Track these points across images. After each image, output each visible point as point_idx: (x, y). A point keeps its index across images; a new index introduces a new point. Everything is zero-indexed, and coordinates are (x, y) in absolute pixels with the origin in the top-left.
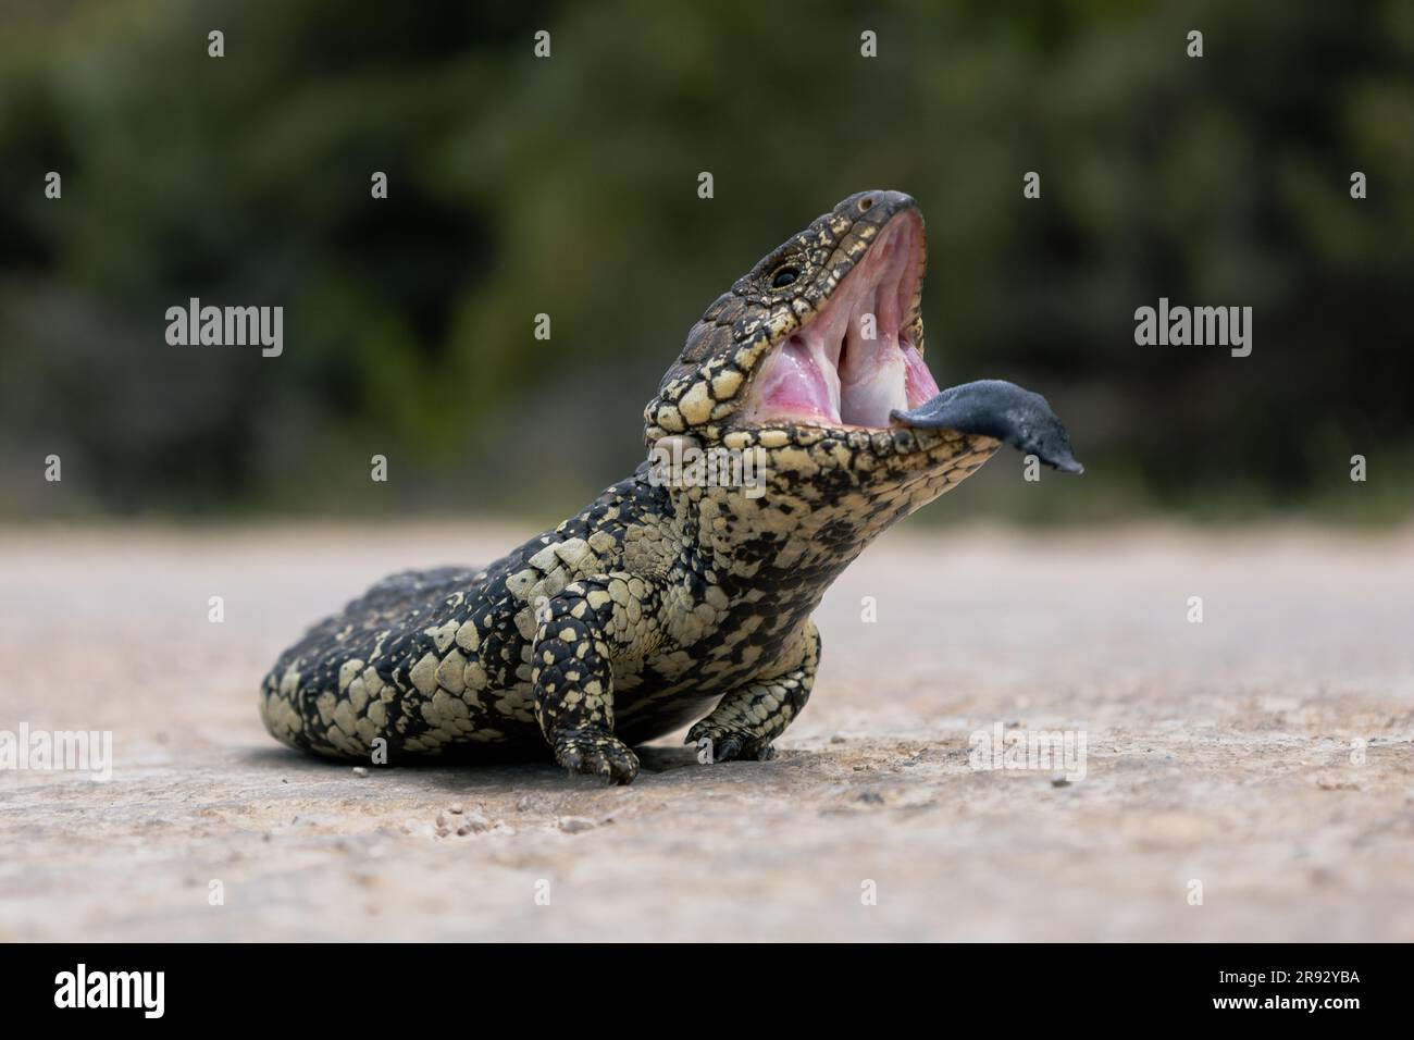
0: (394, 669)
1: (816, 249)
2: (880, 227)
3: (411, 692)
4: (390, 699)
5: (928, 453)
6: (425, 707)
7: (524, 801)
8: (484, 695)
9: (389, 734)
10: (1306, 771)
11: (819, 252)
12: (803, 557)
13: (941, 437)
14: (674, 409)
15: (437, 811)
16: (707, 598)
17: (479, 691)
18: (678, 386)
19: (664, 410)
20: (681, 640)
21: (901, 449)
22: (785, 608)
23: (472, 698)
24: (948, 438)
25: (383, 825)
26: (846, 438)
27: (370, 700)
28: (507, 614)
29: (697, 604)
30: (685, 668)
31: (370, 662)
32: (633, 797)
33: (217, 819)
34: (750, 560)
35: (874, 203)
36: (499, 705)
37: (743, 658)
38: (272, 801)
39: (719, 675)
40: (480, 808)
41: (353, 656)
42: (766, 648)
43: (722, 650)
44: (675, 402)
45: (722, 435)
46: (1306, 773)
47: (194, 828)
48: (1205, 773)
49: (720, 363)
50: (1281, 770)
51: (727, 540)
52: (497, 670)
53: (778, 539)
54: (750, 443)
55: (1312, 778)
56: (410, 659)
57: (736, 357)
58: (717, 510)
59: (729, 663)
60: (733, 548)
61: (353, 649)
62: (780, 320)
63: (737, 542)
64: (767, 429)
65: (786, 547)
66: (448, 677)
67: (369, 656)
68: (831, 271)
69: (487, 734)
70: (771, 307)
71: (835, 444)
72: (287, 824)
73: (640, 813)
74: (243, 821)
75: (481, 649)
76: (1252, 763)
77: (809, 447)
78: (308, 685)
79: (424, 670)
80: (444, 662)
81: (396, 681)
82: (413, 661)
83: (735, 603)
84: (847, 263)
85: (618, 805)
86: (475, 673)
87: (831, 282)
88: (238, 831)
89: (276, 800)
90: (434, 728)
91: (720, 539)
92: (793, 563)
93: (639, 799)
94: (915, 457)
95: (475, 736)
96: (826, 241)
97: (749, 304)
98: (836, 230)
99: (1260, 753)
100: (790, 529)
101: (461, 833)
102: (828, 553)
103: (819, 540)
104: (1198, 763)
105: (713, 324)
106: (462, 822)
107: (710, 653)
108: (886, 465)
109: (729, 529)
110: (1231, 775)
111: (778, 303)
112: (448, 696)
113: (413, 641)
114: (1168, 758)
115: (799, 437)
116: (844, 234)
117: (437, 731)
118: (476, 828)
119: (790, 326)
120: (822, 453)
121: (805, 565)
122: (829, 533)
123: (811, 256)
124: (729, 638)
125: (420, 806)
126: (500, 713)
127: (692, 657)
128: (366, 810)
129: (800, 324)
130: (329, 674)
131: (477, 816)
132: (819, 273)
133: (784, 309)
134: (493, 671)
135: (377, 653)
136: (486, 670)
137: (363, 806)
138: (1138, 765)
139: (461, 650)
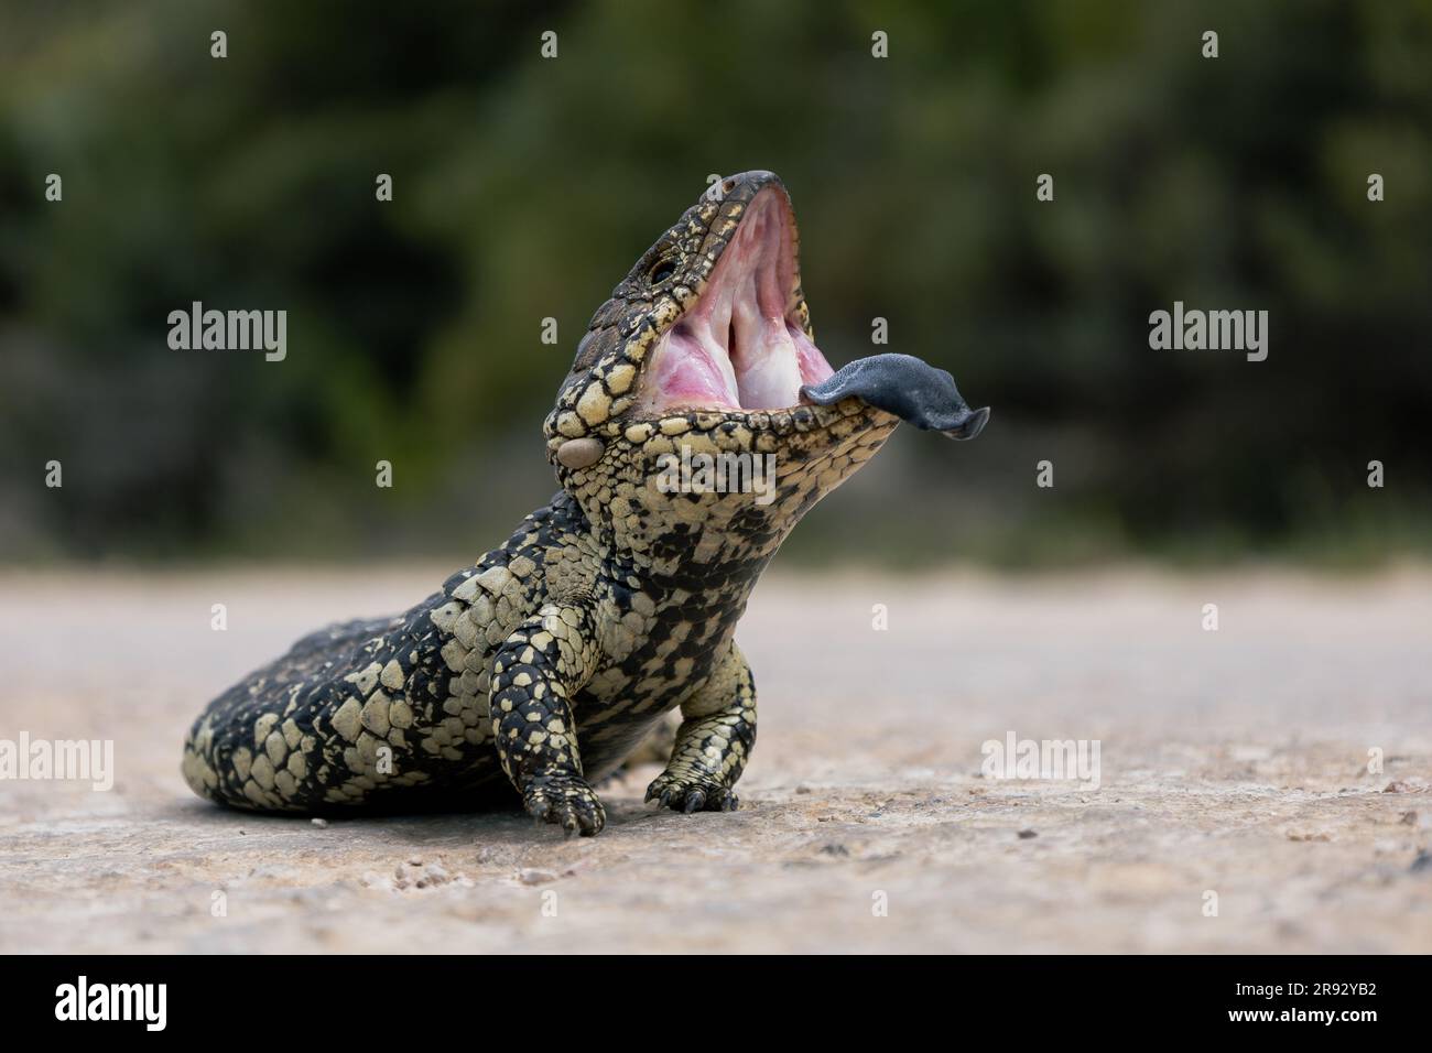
0: (314, 719)
1: (688, 239)
2: (746, 204)
3: (332, 739)
4: (311, 749)
5: (828, 429)
6: (348, 753)
7: (484, 853)
8: (412, 734)
9: (310, 785)
10: (1276, 822)
11: (691, 241)
12: (722, 550)
13: (840, 413)
14: (572, 413)
15: (396, 863)
16: (633, 606)
17: (404, 730)
18: (574, 391)
19: (563, 417)
20: (614, 655)
21: (801, 427)
22: (713, 610)
23: (397, 737)
24: (847, 413)
25: (341, 877)
26: (746, 420)
27: (289, 751)
28: (432, 648)
29: (623, 614)
30: (620, 687)
31: (285, 715)
32: (594, 849)
33: (172, 872)
34: (669, 556)
35: (736, 184)
36: (426, 744)
37: (676, 673)
38: (229, 853)
39: (653, 694)
40: (439, 859)
41: (266, 710)
42: (698, 661)
43: (655, 664)
44: (572, 408)
45: (622, 429)
46: (1275, 824)
47: (149, 880)
48: (1173, 824)
49: (611, 360)
50: (1249, 821)
51: (643, 536)
52: (424, 706)
53: (693, 530)
54: (651, 433)
55: (1282, 829)
56: (331, 706)
57: (626, 351)
58: (628, 507)
59: (662, 679)
60: (650, 544)
61: (266, 704)
62: (664, 309)
63: (653, 537)
64: (667, 418)
65: (702, 540)
66: (372, 718)
67: (284, 710)
68: (706, 255)
69: (413, 776)
70: (653, 300)
71: (735, 426)
72: (244, 876)
73: (602, 865)
74: (200, 874)
75: (406, 685)
76: (1221, 814)
77: (710, 430)
78: (222, 741)
79: (346, 715)
80: (368, 704)
81: (317, 729)
82: (334, 708)
83: (661, 608)
84: (719, 244)
85: (579, 857)
86: (401, 711)
87: (707, 264)
88: (194, 884)
89: (233, 851)
90: (357, 775)
91: (635, 537)
92: (712, 558)
93: (601, 851)
94: (816, 435)
95: (400, 781)
96: (696, 229)
97: (630, 302)
98: (704, 216)
99: (1229, 803)
100: (702, 520)
101: (420, 885)
102: (747, 545)
103: (735, 530)
104: (1166, 814)
105: (599, 329)
106: (422, 874)
107: (643, 667)
108: (788, 445)
109: (643, 525)
110: (1200, 826)
111: (660, 295)
112: (372, 739)
113: (331, 691)
114: (1137, 808)
115: (698, 421)
116: (712, 218)
117: (360, 778)
118: (435, 880)
119: (673, 313)
120: (723, 435)
121: (725, 559)
122: (743, 522)
123: (684, 247)
124: (660, 649)
125: (379, 858)
126: (426, 753)
127: (626, 673)
128: (324, 862)
129: (683, 310)
130: (243, 730)
131: (436, 868)
132: (694, 260)
133: (665, 299)
134: (419, 708)
135: (292, 706)
136: (412, 707)
137: (322, 858)
138: (1106, 816)
139: (386, 691)
